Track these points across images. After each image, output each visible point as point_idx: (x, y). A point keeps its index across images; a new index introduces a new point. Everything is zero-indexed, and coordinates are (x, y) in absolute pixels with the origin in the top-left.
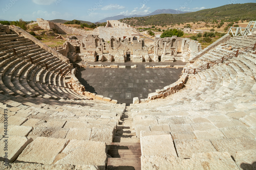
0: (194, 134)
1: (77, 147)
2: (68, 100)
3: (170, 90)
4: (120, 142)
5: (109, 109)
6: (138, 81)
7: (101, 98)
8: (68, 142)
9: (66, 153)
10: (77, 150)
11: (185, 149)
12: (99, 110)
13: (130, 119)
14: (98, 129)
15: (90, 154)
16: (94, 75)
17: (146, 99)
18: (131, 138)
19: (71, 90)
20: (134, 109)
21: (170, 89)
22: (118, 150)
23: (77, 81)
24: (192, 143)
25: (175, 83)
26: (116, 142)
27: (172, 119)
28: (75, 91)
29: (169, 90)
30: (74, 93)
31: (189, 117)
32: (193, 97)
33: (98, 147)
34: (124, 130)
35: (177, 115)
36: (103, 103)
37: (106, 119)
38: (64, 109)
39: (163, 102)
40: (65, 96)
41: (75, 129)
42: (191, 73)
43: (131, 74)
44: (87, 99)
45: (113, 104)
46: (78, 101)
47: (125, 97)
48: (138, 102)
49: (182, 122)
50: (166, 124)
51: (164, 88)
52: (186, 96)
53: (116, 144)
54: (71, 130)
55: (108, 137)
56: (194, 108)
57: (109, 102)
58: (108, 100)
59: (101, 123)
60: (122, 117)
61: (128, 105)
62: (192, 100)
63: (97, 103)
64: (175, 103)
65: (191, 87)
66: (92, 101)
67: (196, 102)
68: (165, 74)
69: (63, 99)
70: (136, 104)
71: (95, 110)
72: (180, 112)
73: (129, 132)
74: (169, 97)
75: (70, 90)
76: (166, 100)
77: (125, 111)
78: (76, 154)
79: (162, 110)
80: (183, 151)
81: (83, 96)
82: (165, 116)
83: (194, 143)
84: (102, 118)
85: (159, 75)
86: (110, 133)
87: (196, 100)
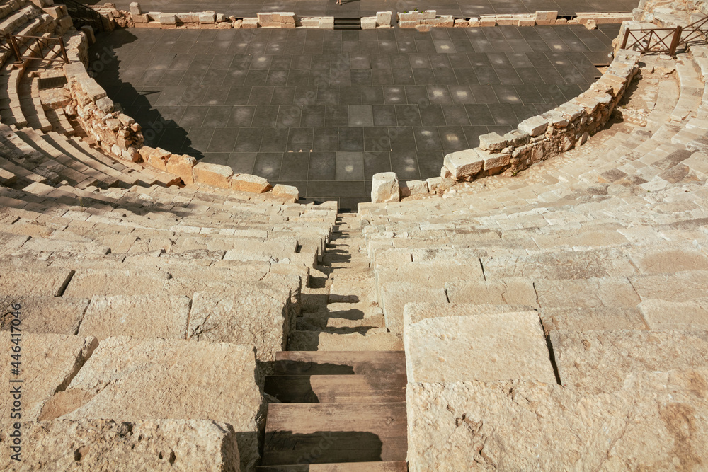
0: (642, 317)
1: (131, 367)
2: (65, 189)
3: (547, 136)
4: (316, 349)
5: (260, 225)
6: (395, 95)
7: (220, 177)
8: (89, 348)
9: (85, 388)
10: (135, 379)
11: (594, 368)
12: (216, 230)
13: (360, 264)
14: (218, 300)
15: (191, 389)
16: (178, 66)
17: (431, 181)
18: (366, 334)
19: (77, 139)
20: (378, 224)
21: (550, 130)
22: (309, 378)
23: (102, 97)
24: (627, 345)
25: (574, 100)
26: (300, 349)
27: (548, 259)
28: (97, 145)
29: (542, 136)
30: (92, 157)
31: (625, 251)
32: (653, 169)
33: (222, 365)
34: (333, 307)
35: (571, 247)
36: (230, 200)
37: (248, 263)
38: (54, 225)
39: (510, 193)
40: (51, 170)
41: (117, 301)
42: (654, 53)
43: (361, 61)
44: (156, 182)
45: (278, 204)
46: (114, 194)
47: (333, 172)
48: (397, 195)
49: (592, 273)
50: (519, 280)
51: (519, 126)
52: (622, 164)
53: (297, 355)
54: (99, 303)
55: (265, 331)
56: (652, 218)
57: (258, 198)
58: (253, 187)
59: (227, 279)
60: (323, 257)
61: (347, 207)
62: (645, 182)
63: (206, 199)
64: (568, 198)
65: (650, 122)
66: (181, 194)
67: (665, 189)
68: (527, 59)
69: (43, 182)
70: (385, 206)
71: (196, 230)
72: (588, 232)
73: (357, 315)
74: (543, 169)
75: (72, 142)
76: (526, 184)
77: (336, 233)
78: (130, 391)
79: (504, 228)
80: (587, 374)
81: (137, 167)
82: (516, 252)
83: (637, 346)
84: (230, 262)
85: (500, 61)
86: (272, 314)
87: (664, 183)
